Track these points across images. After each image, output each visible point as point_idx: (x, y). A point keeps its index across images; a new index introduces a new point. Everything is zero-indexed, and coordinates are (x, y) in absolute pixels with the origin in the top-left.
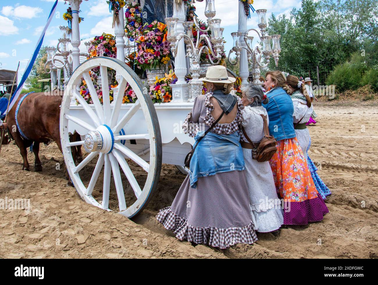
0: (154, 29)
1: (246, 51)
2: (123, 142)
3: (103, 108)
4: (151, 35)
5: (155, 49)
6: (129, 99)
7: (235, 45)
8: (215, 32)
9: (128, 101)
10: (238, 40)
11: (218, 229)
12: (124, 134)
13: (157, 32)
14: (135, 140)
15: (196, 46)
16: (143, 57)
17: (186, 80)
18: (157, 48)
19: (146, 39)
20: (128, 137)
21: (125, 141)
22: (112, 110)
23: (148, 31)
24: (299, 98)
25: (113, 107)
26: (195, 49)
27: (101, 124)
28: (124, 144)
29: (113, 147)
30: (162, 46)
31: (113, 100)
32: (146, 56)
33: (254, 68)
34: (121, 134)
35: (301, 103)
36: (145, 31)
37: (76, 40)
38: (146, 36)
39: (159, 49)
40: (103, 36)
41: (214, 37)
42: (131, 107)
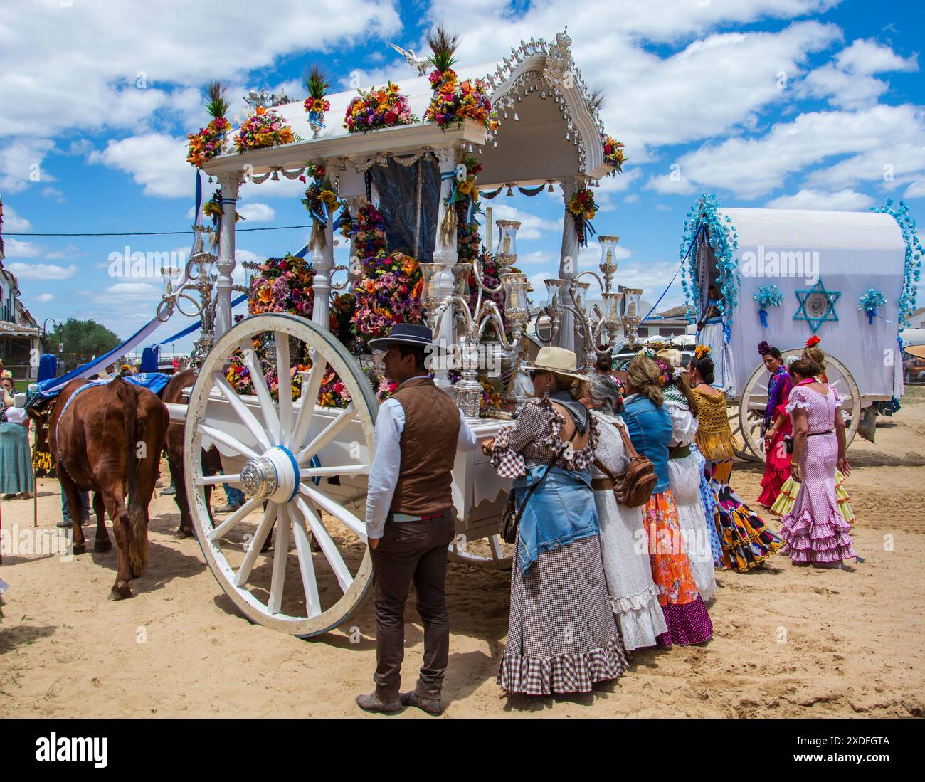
0: (395, 268)
1: (572, 314)
2: (315, 481)
3: (277, 409)
4: (389, 281)
5: (395, 309)
6: (334, 399)
7: (550, 303)
8: (512, 298)
9: (333, 402)
10: (557, 295)
11: (572, 656)
12: (319, 465)
13: (400, 276)
14: (338, 477)
15: (475, 319)
16: (370, 322)
17: (450, 377)
18: (398, 308)
19: (376, 287)
20: (326, 471)
21: (319, 478)
22: (295, 416)
23: (384, 272)
24: (676, 399)
25: (297, 410)
26: (473, 323)
27: (273, 445)
28: (317, 484)
29: (296, 491)
30: (408, 304)
31: (300, 396)
32: (375, 320)
33: (585, 350)
34: (312, 466)
35: (680, 409)
36: (377, 272)
37: (226, 260)
38: (379, 281)
39: (402, 310)
40: (287, 261)
41: (510, 306)
42: (336, 415)
